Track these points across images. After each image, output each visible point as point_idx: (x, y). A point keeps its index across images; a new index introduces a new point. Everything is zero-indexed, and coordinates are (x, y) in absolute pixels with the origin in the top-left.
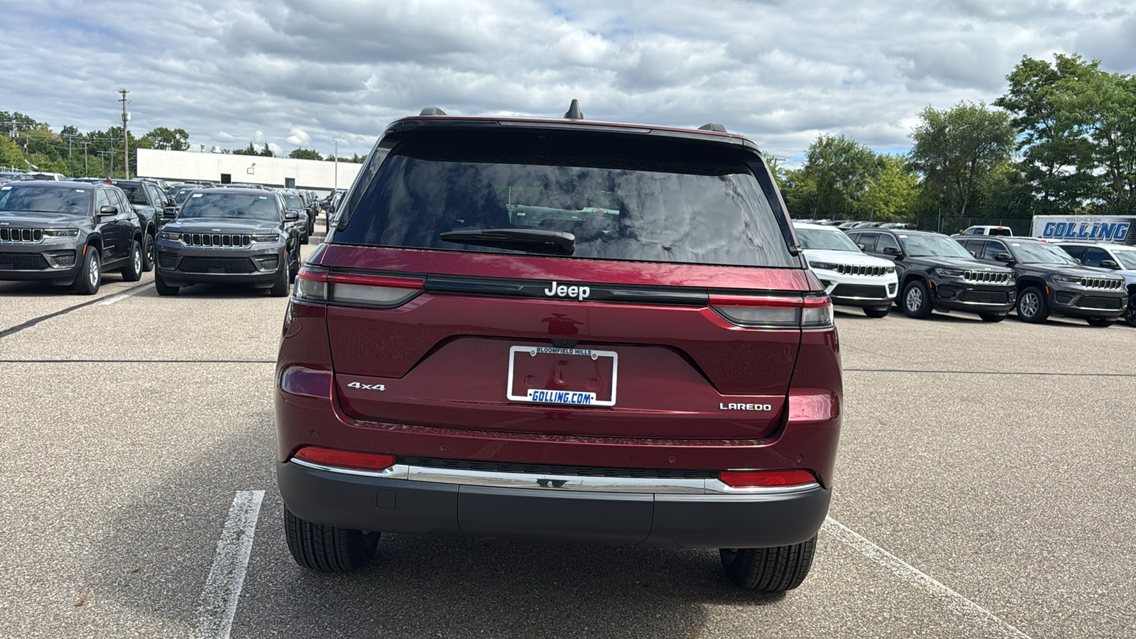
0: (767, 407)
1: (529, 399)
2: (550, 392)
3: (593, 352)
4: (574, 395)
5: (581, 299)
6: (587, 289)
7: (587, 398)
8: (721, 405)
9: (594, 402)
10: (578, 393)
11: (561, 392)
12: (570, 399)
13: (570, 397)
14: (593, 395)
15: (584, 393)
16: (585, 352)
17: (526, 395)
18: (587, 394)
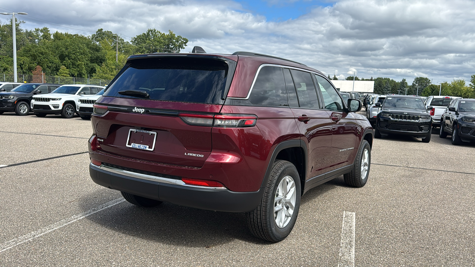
0: (202, 156)
1: (131, 146)
2: (137, 144)
3: (150, 132)
4: (143, 146)
5: (141, 113)
6: (144, 110)
7: (146, 147)
8: (185, 153)
9: (147, 149)
10: (144, 145)
11: (139, 145)
12: (141, 148)
13: (141, 146)
14: (148, 147)
15: (145, 146)
16: (148, 132)
17: (131, 145)
18: (146, 146)
